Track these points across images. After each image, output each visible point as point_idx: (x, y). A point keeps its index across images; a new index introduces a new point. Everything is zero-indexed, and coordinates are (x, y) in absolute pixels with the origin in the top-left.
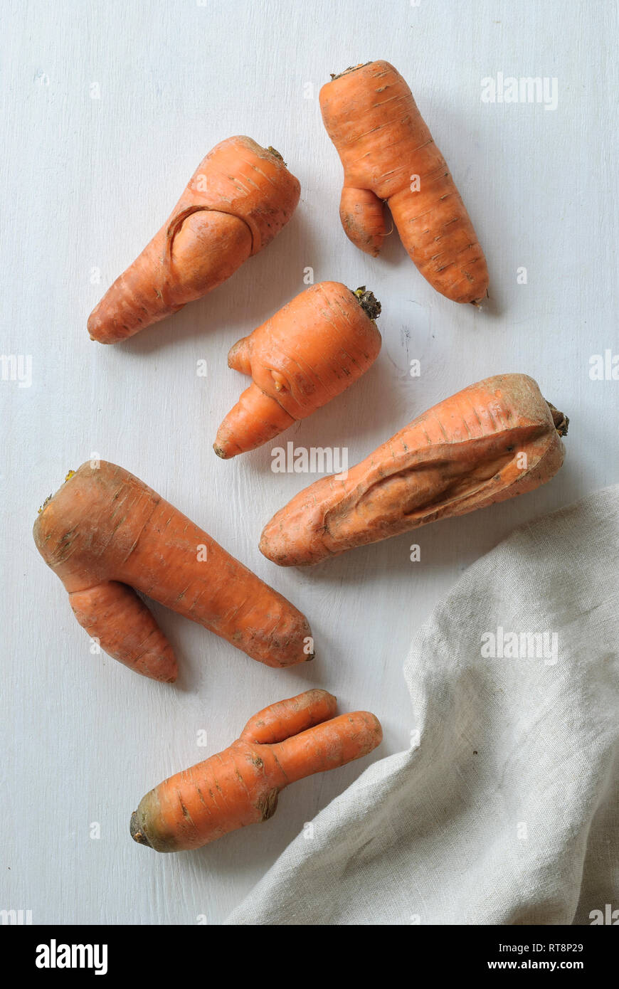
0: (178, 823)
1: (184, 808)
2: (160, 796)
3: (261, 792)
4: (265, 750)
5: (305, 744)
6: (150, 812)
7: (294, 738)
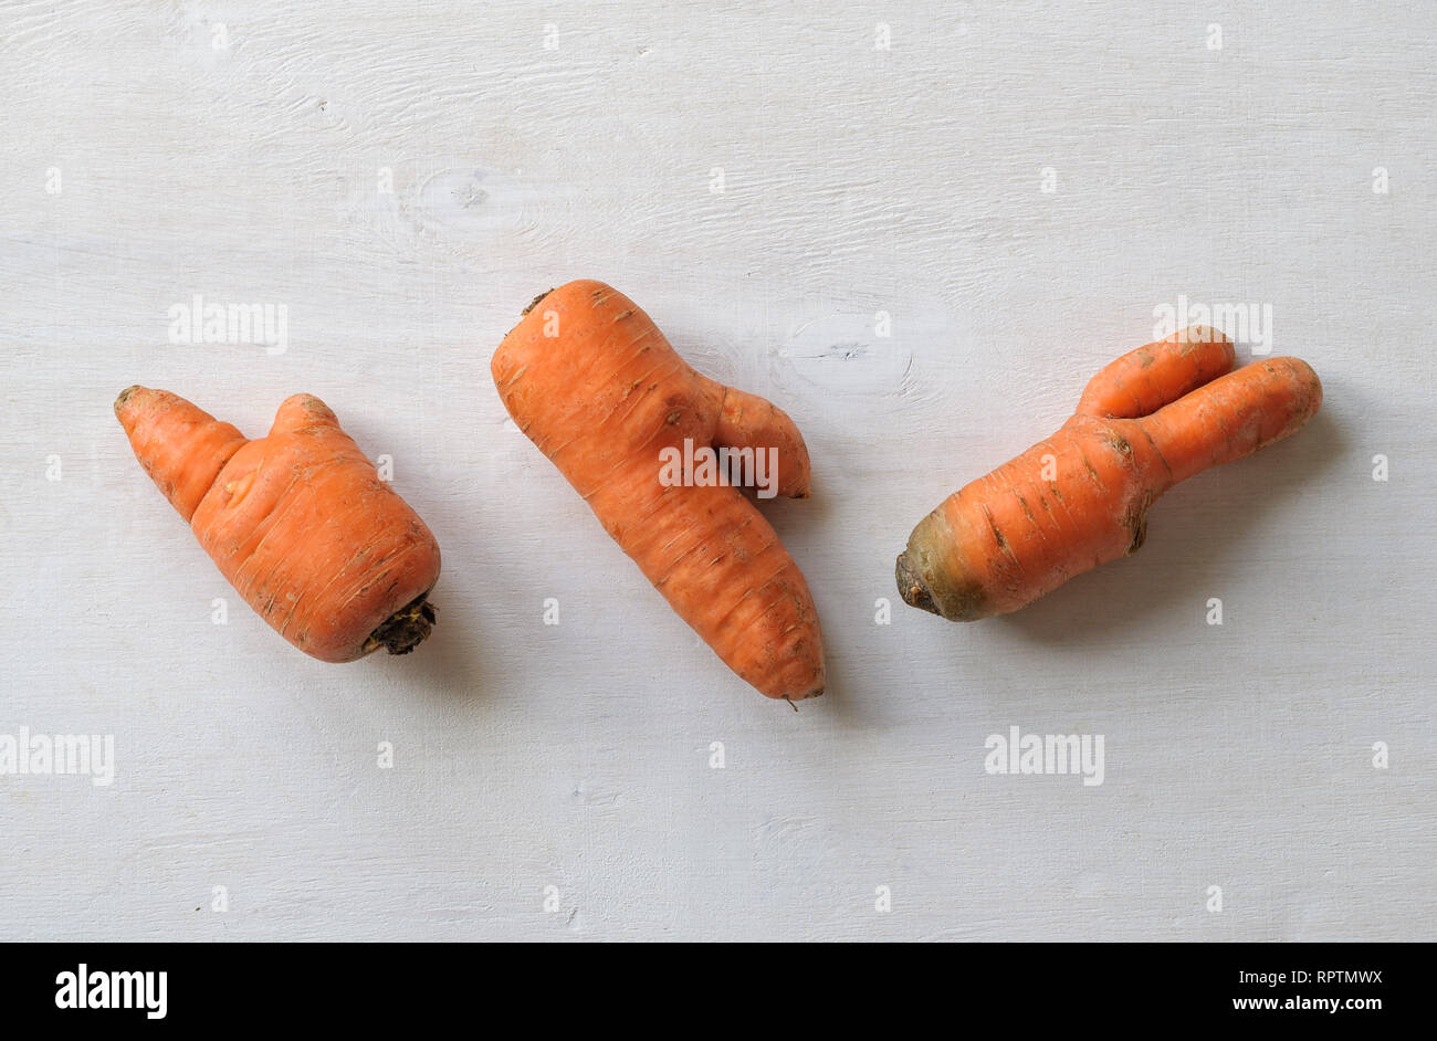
0: (989, 560)
1: (997, 534)
2: (951, 518)
3: (1130, 497)
4: (1129, 427)
5: (1198, 410)
6: (935, 547)
7: (1173, 405)
